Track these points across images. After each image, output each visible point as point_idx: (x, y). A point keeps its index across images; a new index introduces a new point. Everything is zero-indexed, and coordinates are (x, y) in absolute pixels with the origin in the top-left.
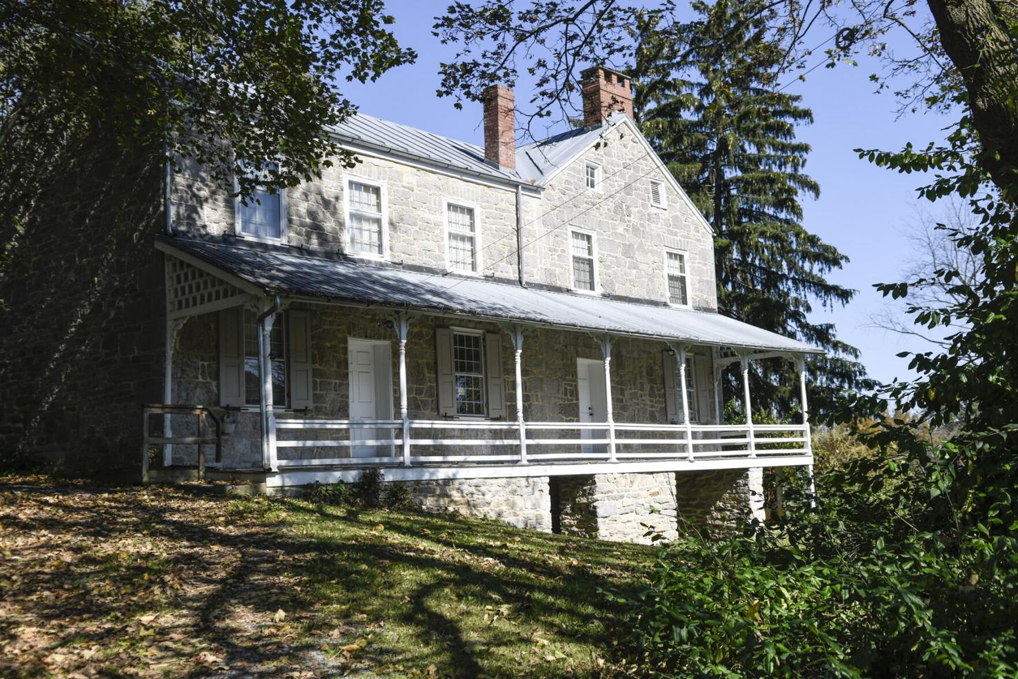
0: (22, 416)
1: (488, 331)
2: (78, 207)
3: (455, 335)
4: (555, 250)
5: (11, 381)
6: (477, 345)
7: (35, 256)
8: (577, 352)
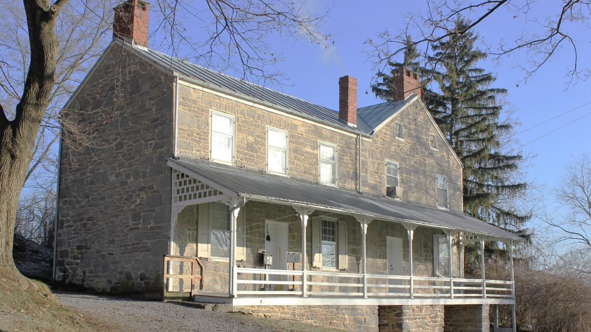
0: (80, 256)
1: (340, 219)
2: (119, 139)
3: (322, 220)
4: (378, 173)
5: (73, 236)
6: (333, 227)
7: (91, 165)
8: (387, 233)
